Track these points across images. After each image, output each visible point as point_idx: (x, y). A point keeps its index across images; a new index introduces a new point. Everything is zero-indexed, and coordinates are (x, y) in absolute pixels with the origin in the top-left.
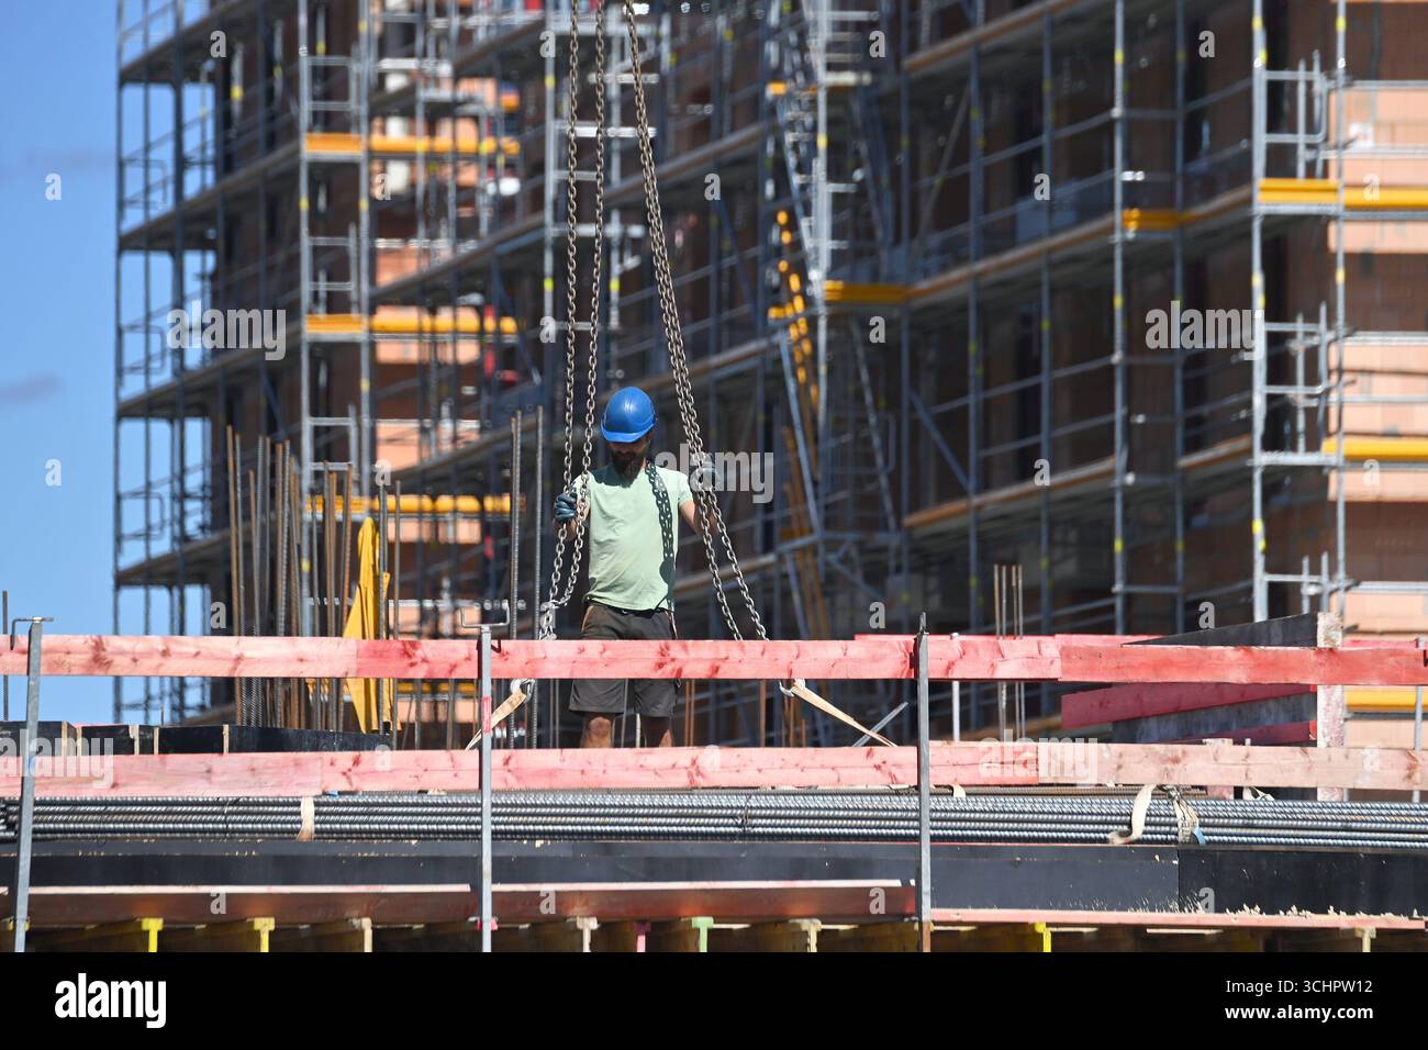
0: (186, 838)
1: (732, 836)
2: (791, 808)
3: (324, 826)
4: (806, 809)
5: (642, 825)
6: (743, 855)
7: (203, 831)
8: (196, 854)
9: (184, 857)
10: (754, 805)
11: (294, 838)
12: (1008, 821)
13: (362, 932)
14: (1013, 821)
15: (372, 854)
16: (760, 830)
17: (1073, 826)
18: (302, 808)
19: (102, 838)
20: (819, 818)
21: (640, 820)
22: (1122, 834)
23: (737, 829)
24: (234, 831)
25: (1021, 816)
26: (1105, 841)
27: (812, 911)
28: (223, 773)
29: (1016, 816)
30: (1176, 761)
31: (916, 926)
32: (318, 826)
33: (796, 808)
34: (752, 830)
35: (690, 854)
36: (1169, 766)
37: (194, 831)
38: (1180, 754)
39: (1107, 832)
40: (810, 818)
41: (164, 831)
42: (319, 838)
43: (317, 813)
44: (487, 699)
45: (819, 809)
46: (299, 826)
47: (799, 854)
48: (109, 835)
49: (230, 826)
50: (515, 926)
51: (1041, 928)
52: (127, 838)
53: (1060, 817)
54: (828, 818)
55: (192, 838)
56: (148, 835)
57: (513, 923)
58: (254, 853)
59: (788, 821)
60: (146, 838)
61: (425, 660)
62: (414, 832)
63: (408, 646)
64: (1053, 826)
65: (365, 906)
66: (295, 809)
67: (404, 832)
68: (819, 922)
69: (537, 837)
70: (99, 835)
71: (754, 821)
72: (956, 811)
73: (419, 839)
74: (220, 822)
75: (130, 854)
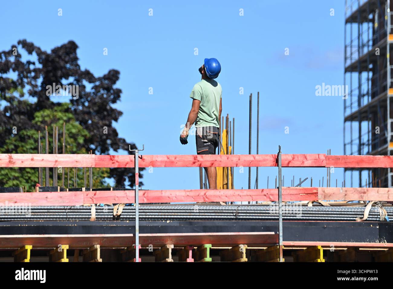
0: (54, 220)
1: (233, 219)
2: (252, 210)
3: (98, 216)
4: (257, 210)
5: (202, 215)
6: (235, 225)
7: (59, 218)
8: (57, 225)
9: (53, 227)
10: (240, 209)
11: (89, 220)
12: (323, 214)
13: (97, 249)
14: (325, 214)
15: (114, 225)
16: (242, 217)
17: (345, 216)
18: (91, 211)
19: (27, 220)
20: (261, 213)
21: (202, 214)
22: (361, 218)
23: (234, 217)
24: (69, 218)
25: (328, 212)
26: (355, 220)
27: (246, 242)
28: (51, 198)
29: (326, 212)
30: (364, 193)
31: (278, 247)
32: (97, 216)
33: (253, 210)
34: (239, 217)
35: (217, 225)
36: (362, 195)
37: (56, 218)
38: (366, 191)
39: (356, 217)
40: (258, 213)
41: (47, 218)
42: (97, 220)
43: (96, 212)
44: (137, 174)
45: (261, 210)
46: (90, 216)
47: (253, 225)
48: (29, 219)
49: (68, 216)
50: (158, 248)
51: (319, 247)
52: (34, 220)
53: (341, 213)
54: (264, 213)
55: (56, 220)
56: (42, 219)
57: (157, 247)
58: (76, 225)
59: (250, 214)
60: (41, 220)
61: (117, 162)
62: (128, 218)
63: (112, 157)
64: (339, 216)
65: (99, 241)
66: (89, 211)
67: (125, 218)
68: (247, 246)
69: (168, 219)
70: (26, 219)
71: (240, 214)
72: (306, 211)
73: (129, 220)
74: (65, 215)
75: (35, 225)
